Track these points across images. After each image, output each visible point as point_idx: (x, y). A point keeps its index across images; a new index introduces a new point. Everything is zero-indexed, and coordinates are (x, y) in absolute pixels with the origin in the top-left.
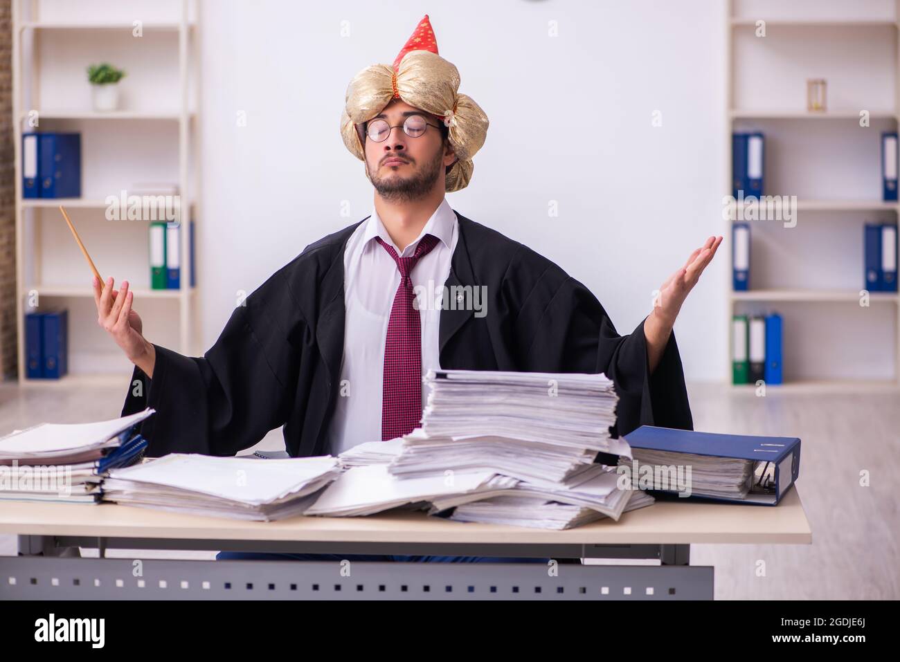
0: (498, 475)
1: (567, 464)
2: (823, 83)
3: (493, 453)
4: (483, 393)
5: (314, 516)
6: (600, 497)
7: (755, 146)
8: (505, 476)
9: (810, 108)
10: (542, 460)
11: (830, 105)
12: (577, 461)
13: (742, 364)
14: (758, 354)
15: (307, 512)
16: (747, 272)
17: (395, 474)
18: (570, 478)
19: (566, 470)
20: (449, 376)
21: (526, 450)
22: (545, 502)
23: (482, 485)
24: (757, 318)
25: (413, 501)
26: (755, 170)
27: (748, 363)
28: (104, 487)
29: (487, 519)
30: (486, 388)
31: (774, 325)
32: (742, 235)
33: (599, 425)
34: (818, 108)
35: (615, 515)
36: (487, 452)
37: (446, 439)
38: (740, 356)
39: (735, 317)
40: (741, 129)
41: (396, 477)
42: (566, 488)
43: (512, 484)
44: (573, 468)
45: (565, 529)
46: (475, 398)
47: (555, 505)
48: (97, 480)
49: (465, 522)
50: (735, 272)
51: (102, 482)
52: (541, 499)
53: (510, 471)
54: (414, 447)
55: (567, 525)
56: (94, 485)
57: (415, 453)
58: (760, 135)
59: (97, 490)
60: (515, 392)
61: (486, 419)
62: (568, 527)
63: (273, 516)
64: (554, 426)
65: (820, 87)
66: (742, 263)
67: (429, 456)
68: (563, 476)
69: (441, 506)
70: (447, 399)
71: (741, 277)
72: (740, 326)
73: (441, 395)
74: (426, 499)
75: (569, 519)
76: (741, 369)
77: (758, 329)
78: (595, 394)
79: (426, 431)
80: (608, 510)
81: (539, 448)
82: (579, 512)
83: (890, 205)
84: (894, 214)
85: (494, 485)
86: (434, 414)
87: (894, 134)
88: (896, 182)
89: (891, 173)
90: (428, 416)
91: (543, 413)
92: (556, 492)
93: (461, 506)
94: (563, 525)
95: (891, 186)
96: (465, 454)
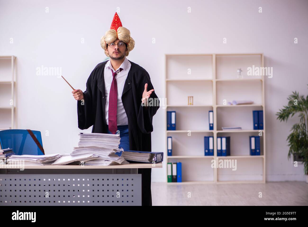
0: (94, 155)
1: (109, 152)
2: (192, 97)
3: (93, 150)
4: (91, 137)
5: (54, 165)
6: (116, 159)
7: (173, 115)
8: (96, 155)
9: (188, 104)
10: (103, 152)
11: (194, 103)
12: (111, 152)
13: (170, 176)
14: (175, 174)
15: (52, 164)
16: (171, 150)
17: (72, 156)
18: (110, 155)
19: (109, 153)
20: (83, 134)
21: (100, 149)
23: (90, 157)
24: (174, 163)
25: (76, 161)
26: (173, 122)
27: (172, 176)
29: (92, 164)
30: (92, 136)
31: (179, 166)
32: (170, 140)
33: (116, 144)
34: (191, 104)
35: (120, 163)
36: (91, 150)
37: (83, 148)
38: (170, 174)
39: (168, 163)
40: (170, 110)
41: (72, 157)
42: (109, 157)
43: (97, 156)
44: (111, 153)
45: (109, 165)
46: (89, 139)
47: (107, 161)
49: (87, 165)
50: (168, 150)
51: (6, 159)
52: (104, 160)
53: (97, 154)
54: (76, 149)
57: (76, 151)
58: (175, 112)
60: (98, 137)
61: (91, 143)
63: (44, 165)
64: (107, 144)
65: (192, 98)
66: (170, 148)
67: (79, 151)
68: (109, 155)
69: (82, 162)
70: (83, 139)
71: (170, 151)
72: (170, 166)
73: (81, 138)
74: (79, 160)
75: (110, 163)
76: (170, 178)
77: (175, 166)
78: (115, 137)
79: (79, 146)
80: (118, 162)
81: (103, 149)
82: (112, 162)
83: (211, 131)
84: (213, 133)
85: (93, 157)
86: (80, 142)
87: (212, 111)
88: (213, 124)
89: (211, 122)
90: (79, 142)
91: (104, 142)
92: (107, 158)
93: (86, 162)
94: (108, 165)
95: (211, 125)
96: (87, 151)
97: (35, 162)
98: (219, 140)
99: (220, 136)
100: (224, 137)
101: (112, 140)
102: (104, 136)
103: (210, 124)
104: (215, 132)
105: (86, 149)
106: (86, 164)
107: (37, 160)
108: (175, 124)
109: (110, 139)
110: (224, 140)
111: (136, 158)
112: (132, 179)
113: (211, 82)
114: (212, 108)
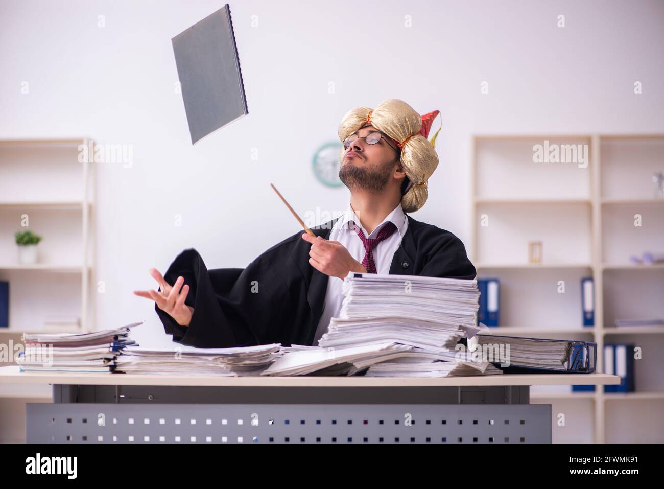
0: (398, 343)
1: (446, 336)
2: (540, 244)
3: (395, 330)
4: (387, 288)
5: (268, 375)
7: (493, 289)
8: (403, 344)
10: (429, 333)
11: (544, 259)
12: (453, 334)
15: (262, 374)
18: (449, 345)
19: (447, 339)
20: (363, 276)
21: (418, 327)
22: (433, 361)
23: (388, 348)
25: (339, 362)
26: (493, 306)
28: (116, 361)
30: (389, 285)
33: (468, 310)
34: (536, 261)
35: (482, 369)
36: (389, 329)
37: (362, 320)
40: (484, 276)
41: (325, 350)
42: (448, 350)
43: (410, 348)
44: (451, 339)
45: (448, 377)
46: (382, 292)
47: (440, 362)
48: (111, 356)
49: (376, 377)
51: (115, 358)
52: (430, 359)
53: (408, 339)
54: (339, 326)
55: (449, 374)
56: (109, 360)
57: (339, 330)
58: (496, 281)
59: (112, 363)
61: (388, 306)
62: (450, 375)
63: (239, 375)
64: (437, 310)
65: (538, 246)
67: (348, 333)
68: (445, 343)
69: (359, 366)
70: (361, 292)
73: (357, 290)
74: (349, 361)
75: (451, 370)
78: (464, 289)
79: (348, 314)
80: (478, 365)
81: (427, 325)
82: (457, 366)
83: (588, 330)
84: (591, 336)
85: (397, 348)
86: (353, 302)
87: (591, 279)
88: (593, 313)
89: (589, 307)
90: (349, 304)
91: (429, 302)
92: (440, 354)
93: (371, 365)
94: (446, 374)
95: (589, 316)
96: (374, 330)
97: (212, 365)
98: (609, 351)
99: (611, 341)
100: (621, 344)
101: (453, 298)
102: (428, 286)
103: (585, 313)
104: (599, 331)
105: (371, 326)
106: (373, 372)
107: (216, 359)
108: (496, 313)
109: (446, 296)
110: (621, 352)
111: (521, 355)
112: (522, 422)
113: (589, 205)
114: (590, 270)
